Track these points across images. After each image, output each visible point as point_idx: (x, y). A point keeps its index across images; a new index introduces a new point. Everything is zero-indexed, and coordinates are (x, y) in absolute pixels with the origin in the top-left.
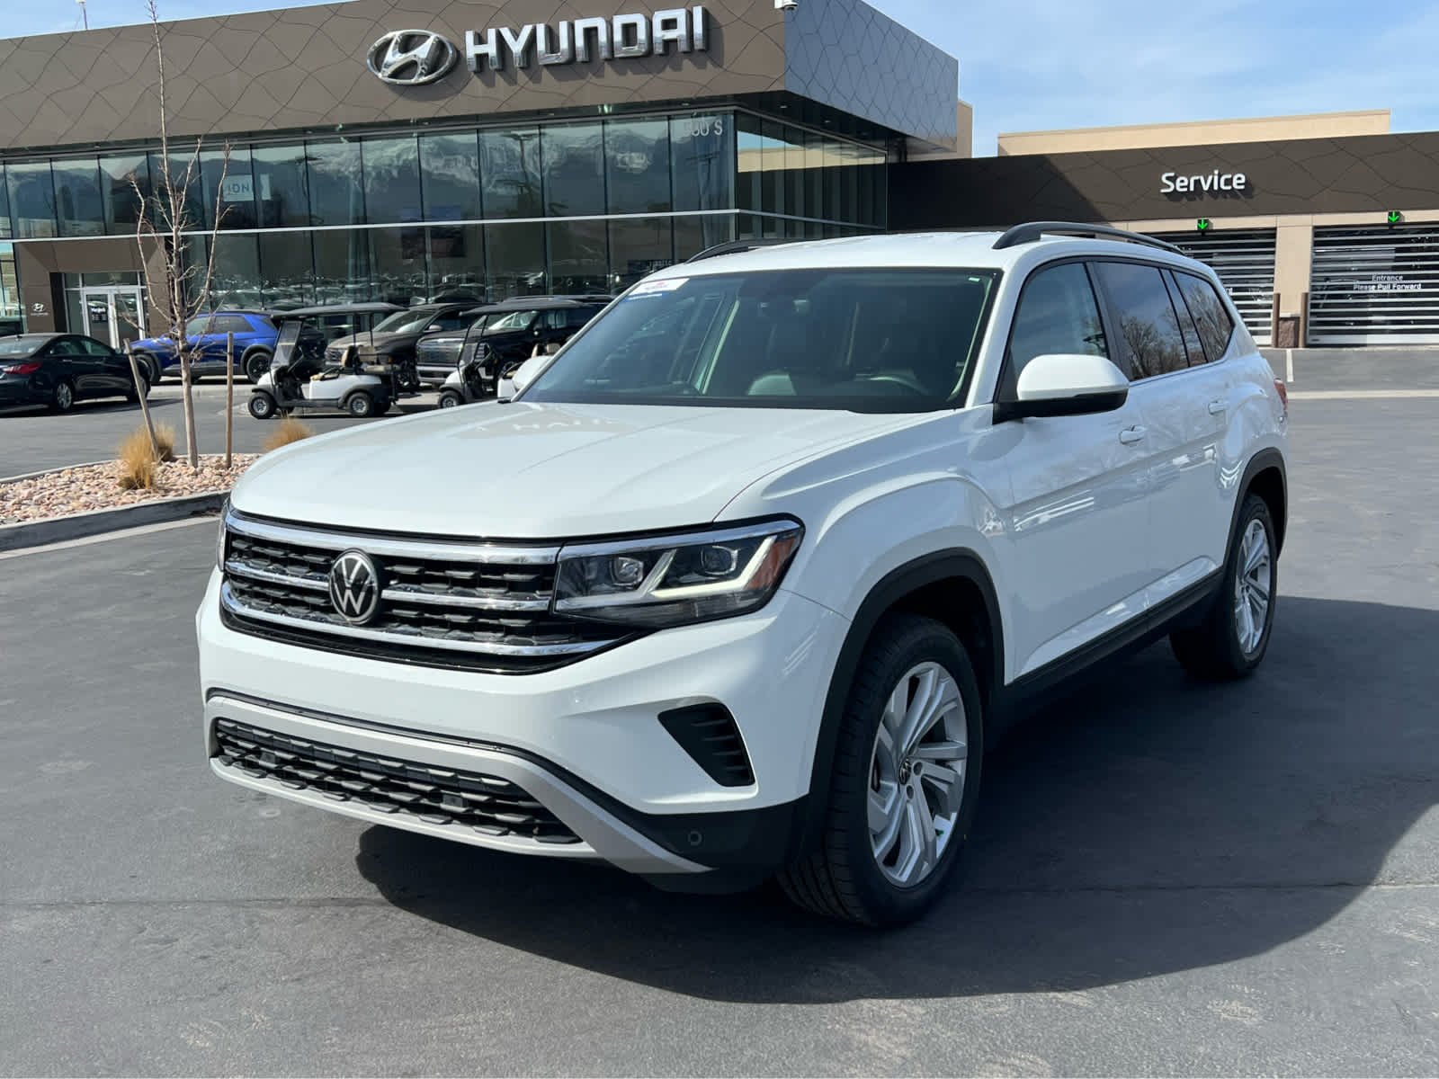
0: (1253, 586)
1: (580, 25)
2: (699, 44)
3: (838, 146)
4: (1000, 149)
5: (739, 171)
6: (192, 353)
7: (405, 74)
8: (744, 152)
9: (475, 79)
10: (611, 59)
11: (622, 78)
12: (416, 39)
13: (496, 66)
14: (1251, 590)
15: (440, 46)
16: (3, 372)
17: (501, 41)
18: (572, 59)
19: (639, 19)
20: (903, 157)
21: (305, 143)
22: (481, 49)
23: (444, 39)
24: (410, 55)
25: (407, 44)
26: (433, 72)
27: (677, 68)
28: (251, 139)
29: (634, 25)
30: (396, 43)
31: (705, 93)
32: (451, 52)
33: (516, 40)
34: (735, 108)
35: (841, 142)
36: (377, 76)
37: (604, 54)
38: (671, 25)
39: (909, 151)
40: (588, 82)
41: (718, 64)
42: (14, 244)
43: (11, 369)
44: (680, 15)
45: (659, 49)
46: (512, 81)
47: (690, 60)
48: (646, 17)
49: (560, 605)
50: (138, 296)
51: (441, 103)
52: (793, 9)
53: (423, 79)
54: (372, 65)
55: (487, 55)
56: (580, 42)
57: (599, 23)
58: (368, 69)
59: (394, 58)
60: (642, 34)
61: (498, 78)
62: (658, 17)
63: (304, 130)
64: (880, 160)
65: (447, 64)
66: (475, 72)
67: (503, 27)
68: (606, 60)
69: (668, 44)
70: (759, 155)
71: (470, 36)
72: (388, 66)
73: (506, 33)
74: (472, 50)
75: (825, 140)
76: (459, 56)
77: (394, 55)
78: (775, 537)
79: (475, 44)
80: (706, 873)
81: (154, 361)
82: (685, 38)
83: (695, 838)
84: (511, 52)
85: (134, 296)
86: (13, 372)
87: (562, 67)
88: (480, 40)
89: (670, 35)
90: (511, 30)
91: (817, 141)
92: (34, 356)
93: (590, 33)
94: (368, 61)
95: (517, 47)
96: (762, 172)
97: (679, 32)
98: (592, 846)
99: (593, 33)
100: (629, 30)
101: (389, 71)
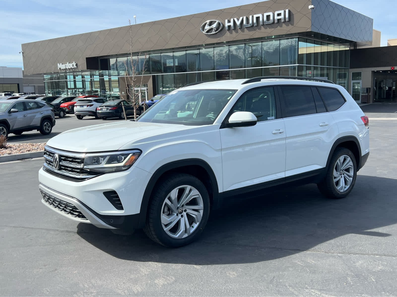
0: (345, 173)
1: (255, 16)
2: (287, 20)
3: (333, 45)
4: (388, 44)
5: (299, 53)
6: (136, 105)
7: (210, 31)
8: (300, 48)
9: (228, 32)
10: (263, 25)
11: (266, 30)
12: (213, 22)
13: (233, 28)
14: (345, 175)
15: (219, 24)
16: (109, 109)
17: (234, 22)
18: (253, 26)
19: (271, 14)
20: (355, 47)
21: (186, 51)
22: (229, 24)
23: (220, 22)
24: (211, 27)
25: (211, 24)
26: (217, 31)
27: (281, 26)
28: (173, 50)
29: (270, 15)
30: (208, 24)
31: (289, 33)
32: (221, 25)
33: (238, 21)
34: (298, 36)
35: (334, 44)
36: (203, 33)
37: (261, 23)
38: (280, 15)
39: (357, 46)
40: (257, 31)
41: (292, 25)
42: (118, 77)
43: (111, 108)
44: (282, 12)
45: (276, 22)
46: (237, 32)
47: (285, 24)
48: (273, 13)
49: (85, 167)
50: (146, 90)
51: (219, 39)
52: (314, 9)
53: (214, 33)
54: (202, 30)
55: (230, 26)
56: (255, 21)
57: (260, 15)
58: (201, 30)
59: (207, 28)
60: (271, 18)
61: (233, 31)
62: (276, 13)
63: (185, 47)
64: (348, 49)
65: (221, 28)
66: (228, 30)
67: (235, 18)
68: (262, 25)
69: (279, 20)
70: (306, 49)
71: (226, 21)
72: (206, 30)
73: (236, 19)
74: (227, 24)
75: (328, 44)
76: (224, 26)
77: (207, 27)
78: (132, 154)
79: (228, 23)
80: (116, 229)
81: (147, 106)
82: (283, 18)
83: (112, 221)
84: (237, 25)
85: (145, 90)
86: (111, 109)
87: (250, 28)
88: (229, 22)
89: (279, 17)
90: (237, 19)
91: (326, 44)
92: (116, 105)
93: (258, 18)
94: (201, 29)
95: (238, 23)
96: (306, 54)
97: (282, 17)
98: (90, 221)
99: (259, 18)
100: (268, 17)
101: (206, 31)
